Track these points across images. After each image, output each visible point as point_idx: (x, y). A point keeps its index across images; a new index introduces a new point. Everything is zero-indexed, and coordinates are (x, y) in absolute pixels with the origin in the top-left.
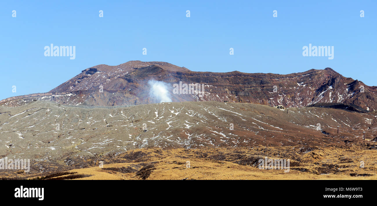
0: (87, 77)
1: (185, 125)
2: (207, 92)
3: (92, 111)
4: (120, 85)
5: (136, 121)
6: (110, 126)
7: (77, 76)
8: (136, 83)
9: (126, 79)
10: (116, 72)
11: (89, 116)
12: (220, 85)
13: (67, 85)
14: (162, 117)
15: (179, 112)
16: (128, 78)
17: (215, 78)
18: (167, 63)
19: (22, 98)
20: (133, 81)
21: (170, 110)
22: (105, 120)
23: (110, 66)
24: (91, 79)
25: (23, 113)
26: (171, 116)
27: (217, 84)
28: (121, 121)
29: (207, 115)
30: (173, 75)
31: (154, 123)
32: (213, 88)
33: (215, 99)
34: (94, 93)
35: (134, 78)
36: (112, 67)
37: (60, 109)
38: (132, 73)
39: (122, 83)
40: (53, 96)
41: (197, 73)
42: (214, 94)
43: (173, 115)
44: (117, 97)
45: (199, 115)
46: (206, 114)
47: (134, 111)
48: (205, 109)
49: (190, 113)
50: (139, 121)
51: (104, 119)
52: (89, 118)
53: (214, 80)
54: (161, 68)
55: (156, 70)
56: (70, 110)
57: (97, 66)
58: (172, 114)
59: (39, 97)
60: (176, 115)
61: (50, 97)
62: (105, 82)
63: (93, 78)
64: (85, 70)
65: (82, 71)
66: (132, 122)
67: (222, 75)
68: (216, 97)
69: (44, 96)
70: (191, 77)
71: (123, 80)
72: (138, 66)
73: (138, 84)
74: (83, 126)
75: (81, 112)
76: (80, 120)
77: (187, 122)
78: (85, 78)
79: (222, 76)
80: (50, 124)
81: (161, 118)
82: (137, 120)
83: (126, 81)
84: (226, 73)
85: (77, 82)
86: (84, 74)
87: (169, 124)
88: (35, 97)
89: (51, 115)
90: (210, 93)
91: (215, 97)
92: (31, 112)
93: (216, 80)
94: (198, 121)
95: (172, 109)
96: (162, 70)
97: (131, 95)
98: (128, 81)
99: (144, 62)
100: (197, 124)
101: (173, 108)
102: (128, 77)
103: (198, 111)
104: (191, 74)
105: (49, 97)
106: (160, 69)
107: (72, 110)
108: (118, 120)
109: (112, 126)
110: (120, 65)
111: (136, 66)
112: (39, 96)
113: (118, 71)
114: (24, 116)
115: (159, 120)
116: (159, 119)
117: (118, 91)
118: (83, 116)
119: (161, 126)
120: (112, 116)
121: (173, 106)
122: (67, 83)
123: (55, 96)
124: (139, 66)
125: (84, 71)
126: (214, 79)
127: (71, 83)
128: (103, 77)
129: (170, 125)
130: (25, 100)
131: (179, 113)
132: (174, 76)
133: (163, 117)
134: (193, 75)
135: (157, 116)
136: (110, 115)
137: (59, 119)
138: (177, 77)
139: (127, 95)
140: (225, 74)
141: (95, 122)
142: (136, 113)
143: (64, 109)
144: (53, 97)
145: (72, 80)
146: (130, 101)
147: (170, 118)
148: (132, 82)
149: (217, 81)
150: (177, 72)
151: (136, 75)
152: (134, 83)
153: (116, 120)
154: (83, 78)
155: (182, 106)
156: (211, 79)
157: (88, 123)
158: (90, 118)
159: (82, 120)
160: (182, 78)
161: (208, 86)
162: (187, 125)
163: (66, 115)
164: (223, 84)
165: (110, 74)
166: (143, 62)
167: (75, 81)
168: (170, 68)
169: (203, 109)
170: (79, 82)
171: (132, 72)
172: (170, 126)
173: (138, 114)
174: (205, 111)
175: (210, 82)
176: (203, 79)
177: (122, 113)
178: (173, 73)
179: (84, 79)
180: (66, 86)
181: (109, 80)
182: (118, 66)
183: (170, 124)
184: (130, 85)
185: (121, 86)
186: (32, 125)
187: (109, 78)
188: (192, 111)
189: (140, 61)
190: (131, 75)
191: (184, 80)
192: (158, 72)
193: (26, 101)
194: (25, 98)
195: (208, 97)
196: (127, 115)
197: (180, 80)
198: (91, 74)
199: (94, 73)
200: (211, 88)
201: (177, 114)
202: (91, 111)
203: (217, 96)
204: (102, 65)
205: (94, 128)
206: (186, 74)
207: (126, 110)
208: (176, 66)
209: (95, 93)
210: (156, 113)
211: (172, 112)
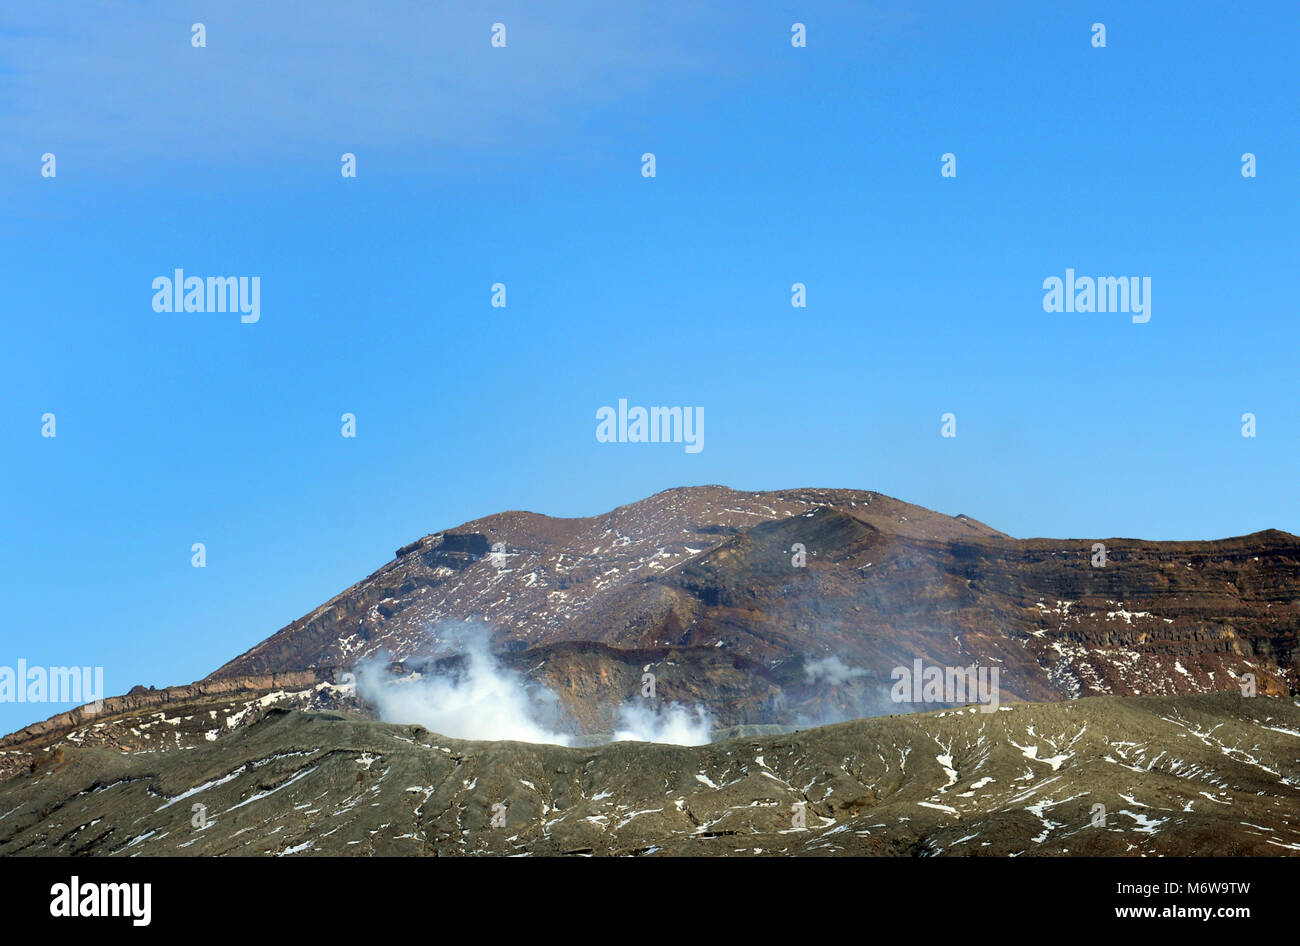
0: (434, 583)
1: (1127, 816)
2: (1123, 651)
3: (605, 761)
4: (658, 621)
5: (847, 806)
6: (719, 834)
7: (371, 578)
8: (751, 610)
9: (692, 588)
10: (596, 550)
11: (591, 785)
12: (1192, 611)
13: (321, 630)
14: (985, 781)
15: (1062, 751)
16: (700, 582)
17: (1162, 572)
18: (875, 495)
19: (158, 705)
20: (734, 599)
21: (1015, 744)
22: (679, 803)
23: (556, 521)
24: (460, 594)
25: (229, 778)
26: (1029, 776)
27: (1174, 603)
28: (772, 809)
29: (1220, 766)
30: (931, 562)
31: (953, 810)
32: (1155, 626)
33: (1167, 684)
34: (543, 668)
35: (734, 580)
36: (573, 526)
37: (427, 753)
38: (723, 555)
39: (671, 610)
40: (319, 687)
41: (1061, 546)
42: (1159, 660)
43: (1042, 771)
44: (670, 683)
45: (1175, 766)
46: (1213, 761)
47: (826, 755)
48: (1196, 733)
49: (1123, 756)
50: (862, 804)
51: (674, 797)
52: (590, 794)
53: (1154, 580)
54: (863, 523)
55: (840, 533)
56: (483, 758)
57: (483, 521)
58: (1031, 762)
59: (243, 694)
60: (1056, 767)
61: (307, 694)
62: (541, 609)
63: (469, 587)
64: (417, 546)
65: (401, 553)
66: (827, 812)
67: (1195, 554)
68: (1173, 673)
69: (274, 690)
70: (1028, 568)
71: (673, 594)
72: (717, 518)
73: (757, 614)
74: (575, 836)
75: (544, 767)
76: (546, 809)
77: (1130, 800)
78: (421, 587)
79: (1197, 560)
80: (394, 830)
81: (979, 785)
82: (850, 799)
83: (693, 601)
84: (1216, 542)
85: (376, 614)
86: (415, 570)
87: (1040, 814)
88: (225, 694)
89: (388, 787)
90: (1136, 657)
91: (1169, 675)
92: (274, 774)
93: (1165, 582)
94: (1188, 797)
95: (1024, 739)
96: (875, 536)
97: (740, 676)
98: (700, 597)
99: (751, 495)
100: (1188, 809)
101: (1030, 731)
102: (699, 576)
103: (1165, 744)
104: (1029, 551)
105: (302, 695)
106: (863, 528)
107: (496, 757)
108: (755, 804)
109: (731, 833)
110: (613, 515)
111: (706, 517)
112: (244, 689)
113: (606, 544)
114: (234, 793)
115: (970, 794)
116: (969, 790)
117: (672, 654)
118: (561, 789)
119: (1006, 823)
120: (710, 784)
121: (1027, 722)
122: (322, 619)
123: (333, 687)
124: (725, 516)
125: (410, 549)
126: (1158, 576)
127: (343, 621)
128: (528, 579)
129: (1045, 817)
130: (170, 714)
131: (1065, 757)
132: (938, 566)
133: (989, 779)
134: (1038, 560)
135: (952, 774)
136: (703, 778)
137: (436, 806)
138: (953, 571)
139: (720, 671)
140: (1215, 547)
141: (632, 814)
142: (840, 762)
143: (447, 750)
144: (324, 694)
145: (345, 601)
146: (739, 706)
147: (1025, 783)
148: (728, 603)
149: (1176, 589)
150: (949, 544)
151: (740, 562)
152: (739, 610)
153: (738, 804)
154: (408, 589)
155: (1075, 721)
156: (1139, 580)
157: (593, 820)
158: (596, 797)
159: (555, 810)
160: (981, 577)
161: (1127, 615)
162: (1141, 819)
163: (466, 782)
164: (1202, 604)
165: (564, 563)
166: (741, 494)
167: (366, 608)
168: (893, 520)
169: (1191, 736)
170: (385, 612)
171: (719, 550)
172: (1046, 823)
173: (851, 772)
174: (1205, 746)
175: (1132, 593)
176: (1095, 576)
177: (761, 768)
178: (931, 547)
179: (414, 593)
180: (314, 636)
181: (563, 595)
182: (602, 519)
183: (1047, 814)
184: (717, 620)
185: (666, 629)
186: (299, 843)
187: (563, 588)
188: (1132, 744)
189: (725, 489)
190: (715, 563)
191: (991, 583)
192: (855, 546)
193: (176, 721)
194: (173, 705)
195: (1130, 675)
196: (790, 773)
197: (972, 586)
198: (451, 564)
199: (470, 562)
200: (1141, 626)
201: (1056, 762)
202: (594, 758)
203: (1179, 668)
204: (510, 517)
205: (641, 848)
206: (999, 552)
207: (784, 751)
208: (924, 509)
209: (550, 666)
210: (945, 760)
211: (1030, 752)
